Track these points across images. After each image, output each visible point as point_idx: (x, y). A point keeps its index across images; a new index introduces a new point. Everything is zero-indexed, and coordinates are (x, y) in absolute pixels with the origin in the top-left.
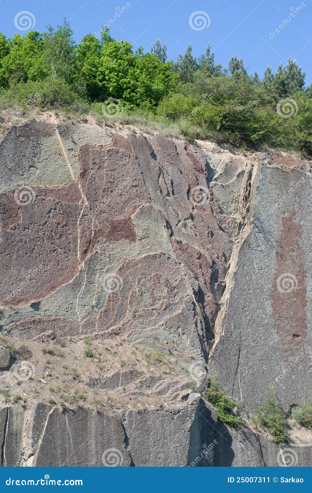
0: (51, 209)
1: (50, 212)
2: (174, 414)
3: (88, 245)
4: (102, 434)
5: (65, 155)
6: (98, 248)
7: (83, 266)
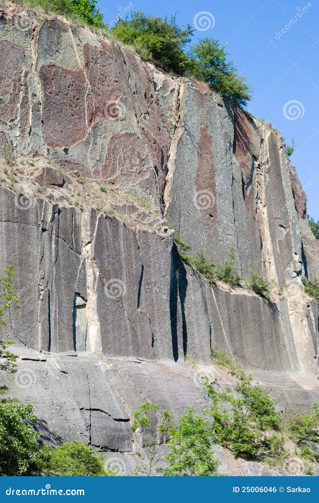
0: (70, 85)
1: (69, 87)
2: (162, 239)
3: (92, 116)
4: (126, 240)
5: (75, 49)
6: (98, 119)
7: (91, 130)
